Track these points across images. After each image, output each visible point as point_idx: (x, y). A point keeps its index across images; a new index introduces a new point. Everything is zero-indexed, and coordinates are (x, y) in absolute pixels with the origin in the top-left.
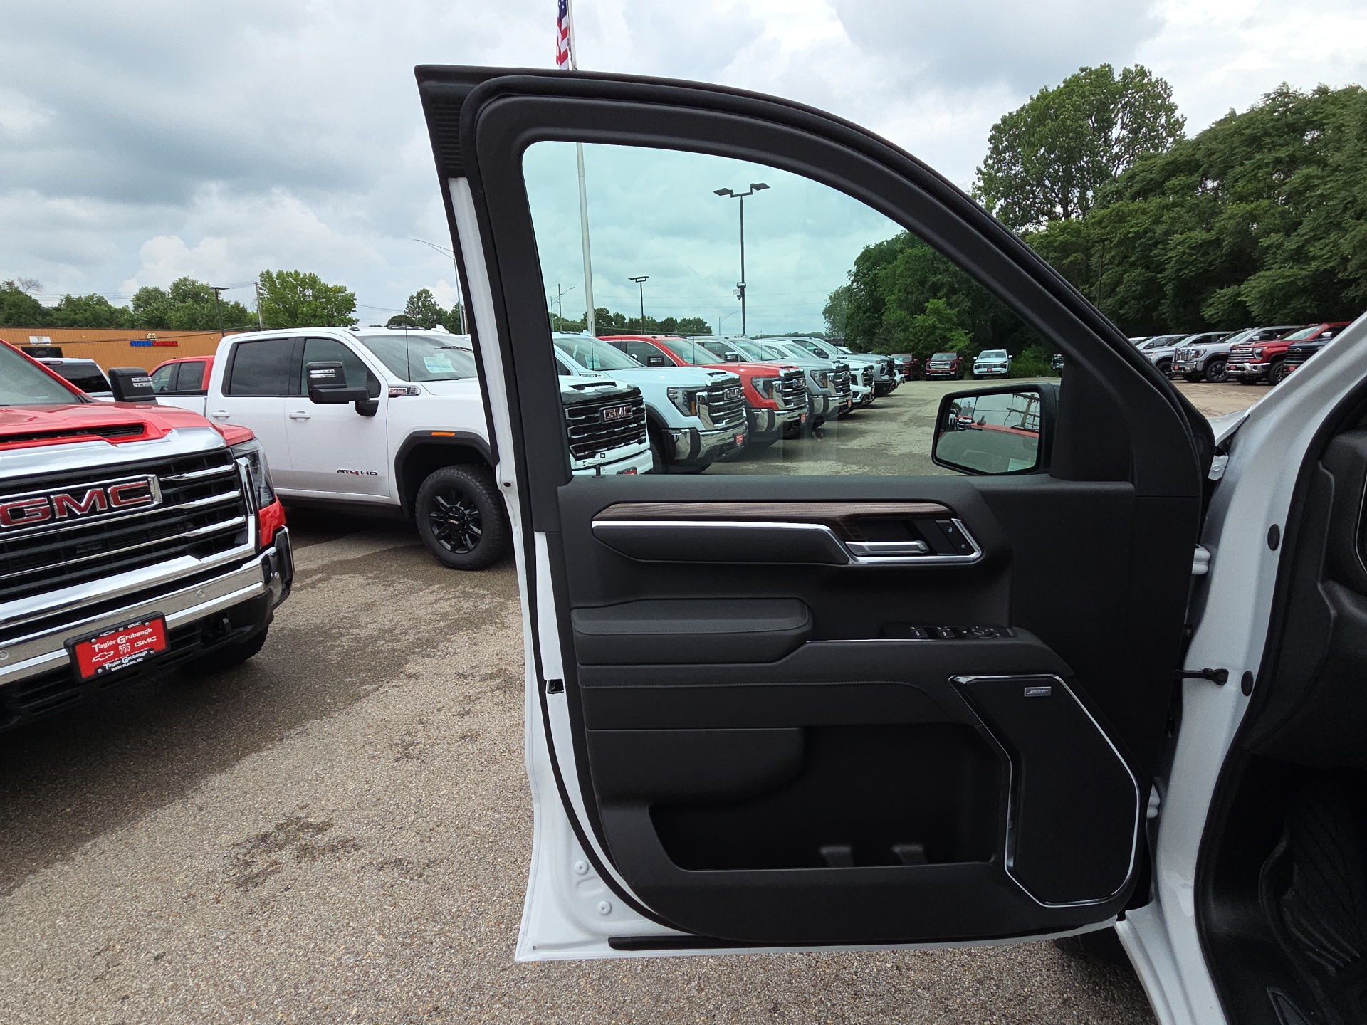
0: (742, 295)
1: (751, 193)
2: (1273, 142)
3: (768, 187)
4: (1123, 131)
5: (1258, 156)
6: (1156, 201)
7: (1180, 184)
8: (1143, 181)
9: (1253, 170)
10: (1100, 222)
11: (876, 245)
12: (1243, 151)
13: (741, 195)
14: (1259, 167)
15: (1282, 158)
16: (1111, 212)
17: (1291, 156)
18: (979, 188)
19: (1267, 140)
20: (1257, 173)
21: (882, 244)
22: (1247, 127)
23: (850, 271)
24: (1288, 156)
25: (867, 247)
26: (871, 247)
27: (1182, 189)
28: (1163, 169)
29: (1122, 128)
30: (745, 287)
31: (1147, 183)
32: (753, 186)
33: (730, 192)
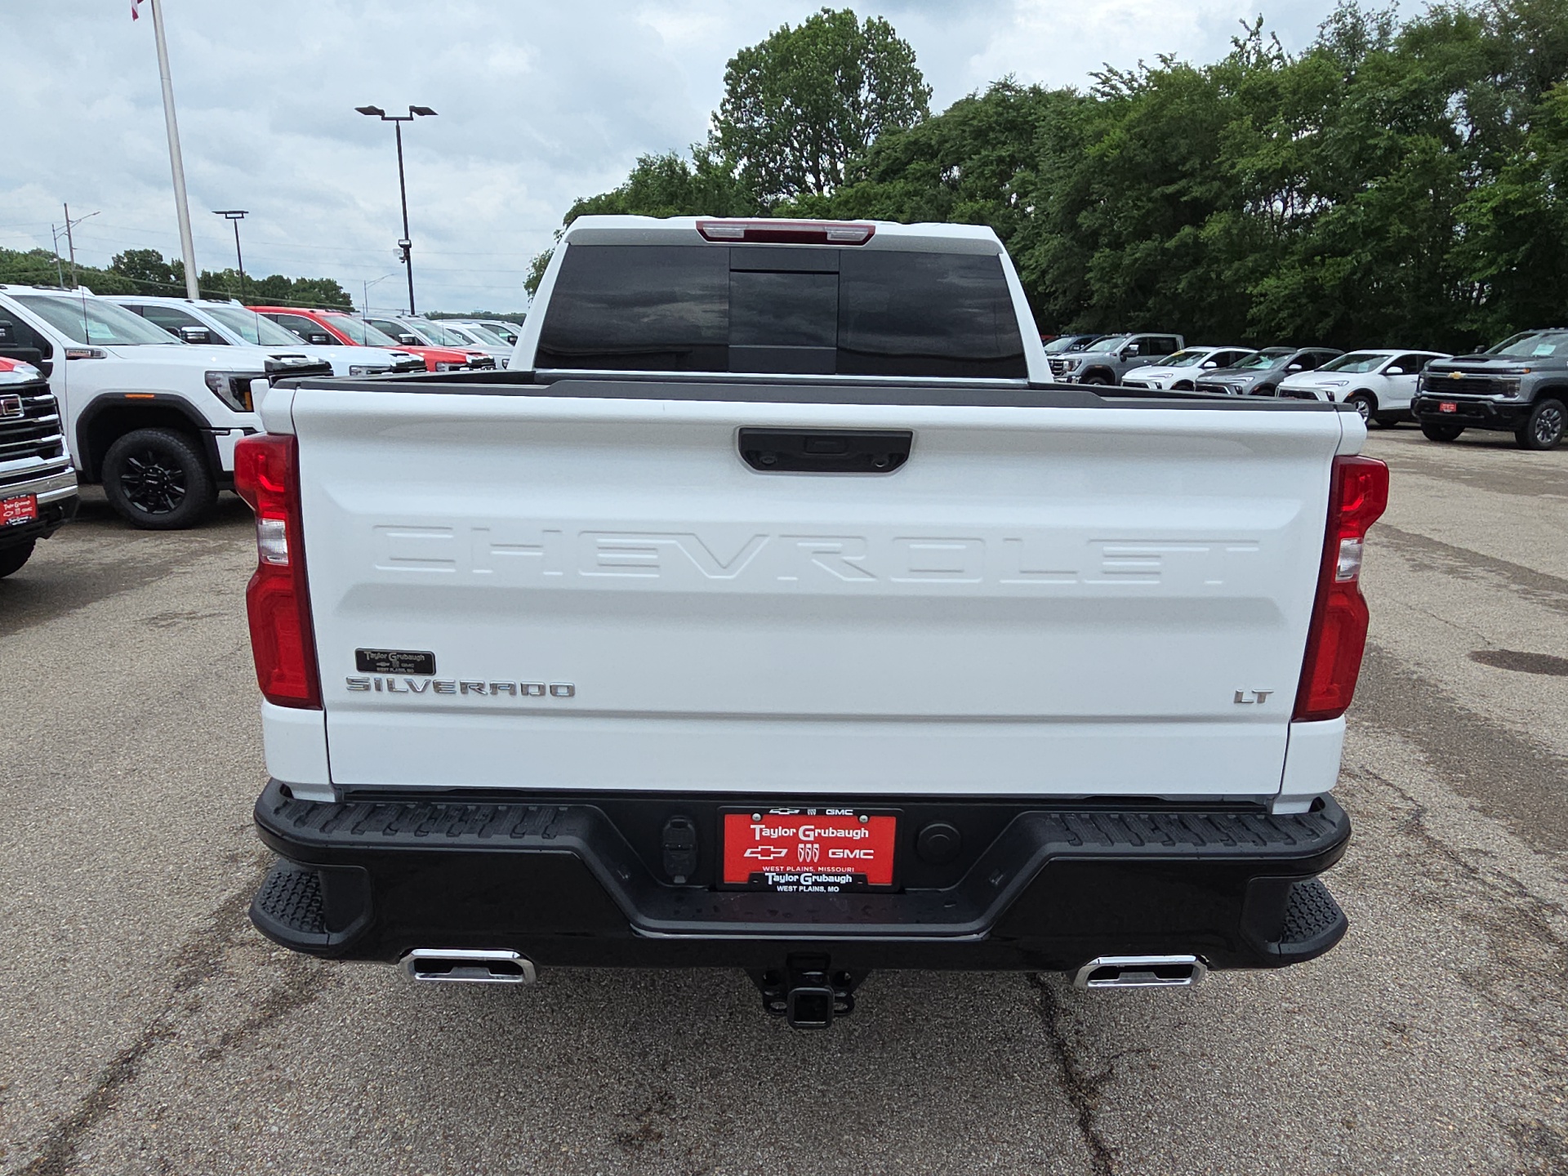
0: (407, 257)
1: (411, 118)
2: (996, 138)
3: (435, 114)
4: (871, 94)
5: (984, 153)
6: (900, 185)
7: (920, 171)
8: (888, 159)
9: (980, 166)
10: (847, 202)
11: (592, 199)
12: (970, 144)
13: (397, 119)
14: (985, 164)
15: (1004, 157)
16: (857, 192)
17: (1012, 156)
18: (717, 139)
19: (992, 135)
20: (984, 170)
21: (598, 198)
22: (974, 118)
23: (558, 231)
24: (1009, 156)
25: (580, 200)
26: (585, 201)
27: (923, 175)
28: (906, 149)
29: (870, 91)
30: (410, 246)
31: (893, 163)
32: (412, 109)
33: (381, 113)
